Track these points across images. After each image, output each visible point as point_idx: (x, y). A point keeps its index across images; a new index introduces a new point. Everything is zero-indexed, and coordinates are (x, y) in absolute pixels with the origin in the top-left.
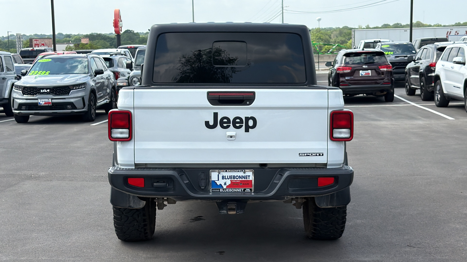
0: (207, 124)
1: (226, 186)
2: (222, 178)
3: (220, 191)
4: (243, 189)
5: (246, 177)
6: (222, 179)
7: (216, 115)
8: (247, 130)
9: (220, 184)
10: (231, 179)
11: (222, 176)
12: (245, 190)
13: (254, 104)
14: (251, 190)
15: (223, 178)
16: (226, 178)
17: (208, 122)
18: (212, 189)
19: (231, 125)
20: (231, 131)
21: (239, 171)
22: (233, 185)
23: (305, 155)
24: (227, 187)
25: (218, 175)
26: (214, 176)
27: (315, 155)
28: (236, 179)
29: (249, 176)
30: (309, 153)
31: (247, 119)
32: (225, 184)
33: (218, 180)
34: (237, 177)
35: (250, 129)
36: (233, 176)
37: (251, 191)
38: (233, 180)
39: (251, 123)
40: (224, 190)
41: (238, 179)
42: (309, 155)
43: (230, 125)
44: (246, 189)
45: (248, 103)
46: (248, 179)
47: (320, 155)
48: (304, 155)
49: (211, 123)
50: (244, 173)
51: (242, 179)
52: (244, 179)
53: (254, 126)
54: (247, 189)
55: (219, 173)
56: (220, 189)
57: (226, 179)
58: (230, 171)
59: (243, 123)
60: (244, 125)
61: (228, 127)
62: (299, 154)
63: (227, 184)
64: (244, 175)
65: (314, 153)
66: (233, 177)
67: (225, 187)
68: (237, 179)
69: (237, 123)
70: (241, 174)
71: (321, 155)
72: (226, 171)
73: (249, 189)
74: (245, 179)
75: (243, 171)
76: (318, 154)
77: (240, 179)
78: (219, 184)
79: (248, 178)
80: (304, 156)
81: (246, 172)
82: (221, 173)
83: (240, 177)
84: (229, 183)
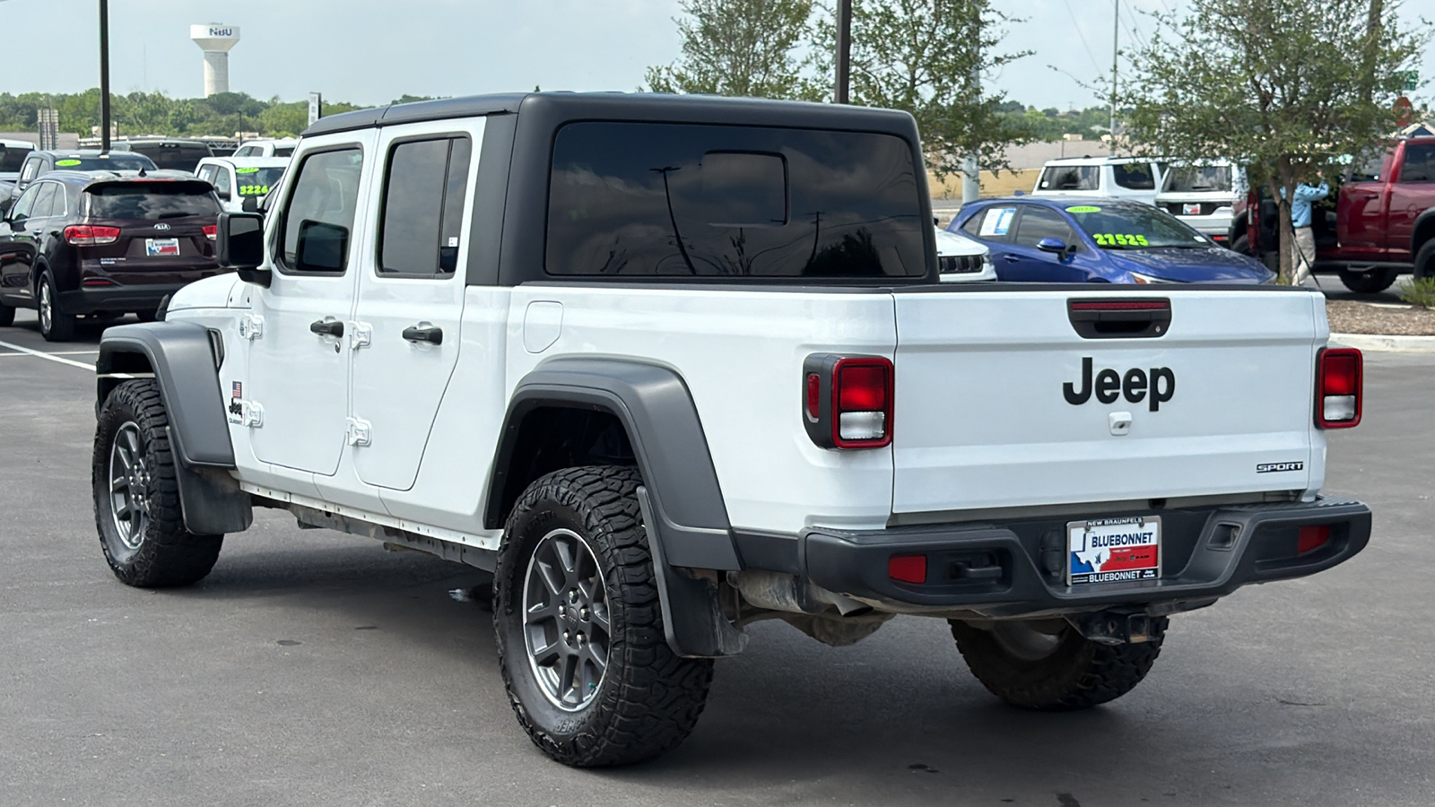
0: (1068, 388)
1: (1100, 565)
2: (1094, 542)
3: (1088, 582)
4: (1138, 572)
5: (1144, 538)
6: (1093, 546)
7: (1087, 363)
8: (1154, 407)
9: (1089, 562)
10: (1111, 545)
11: (1094, 538)
12: (1143, 572)
13: (1174, 331)
14: (1155, 571)
16: (1102, 543)
17: (1071, 384)
18: (1073, 577)
19: (1121, 391)
20: (1122, 410)
21: (1129, 522)
22: (1117, 561)
23: (1269, 468)
24: (1102, 569)
25: (1085, 535)
26: (1076, 538)
28: (1121, 546)
29: (1150, 534)
30: (1277, 464)
31: (1156, 374)
32: (1098, 560)
33: (1084, 550)
34: (1125, 539)
35: (1160, 403)
36: (1117, 536)
37: (1156, 575)
38: (1115, 546)
39: (1162, 386)
40: (1098, 578)
41: (1127, 545)
42: (1275, 470)
43: (1118, 394)
44: (1145, 570)
45: (1158, 330)
46: (1147, 544)
47: (1296, 468)
48: (1265, 469)
49: (1078, 389)
50: (1141, 525)
51: (1135, 545)
52: (1138, 544)
53: (1169, 394)
54: (1147, 572)
55: (1087, 529)
56: (1088, 575)
57: (1101, 545)
58: (1111, 522)
59: (1146, 387)
60: (1148, 390)
61: (1114, 397)
62: (1258, 466)
63: (1103, 561)
64: (1139, 531)
65: (1286, 464)
66: (1117, 540)
67: (1097, 568)
68: (1124, 544)
69: (1134, 386)
70: (1132, 529)
71: (1299, 467)
72: (1103, 524)
73: (1151, 572)
74: (1142, 544)
75: (1140, 520)
76: (1293, 465)
77: (1132, 545)
78: (1085, 562)
79: (1147, 540)
80: (1267, 471)
81: (1146, 524)
82: (1093, 529)
83: (1131, 538)
84: (1106, 556)
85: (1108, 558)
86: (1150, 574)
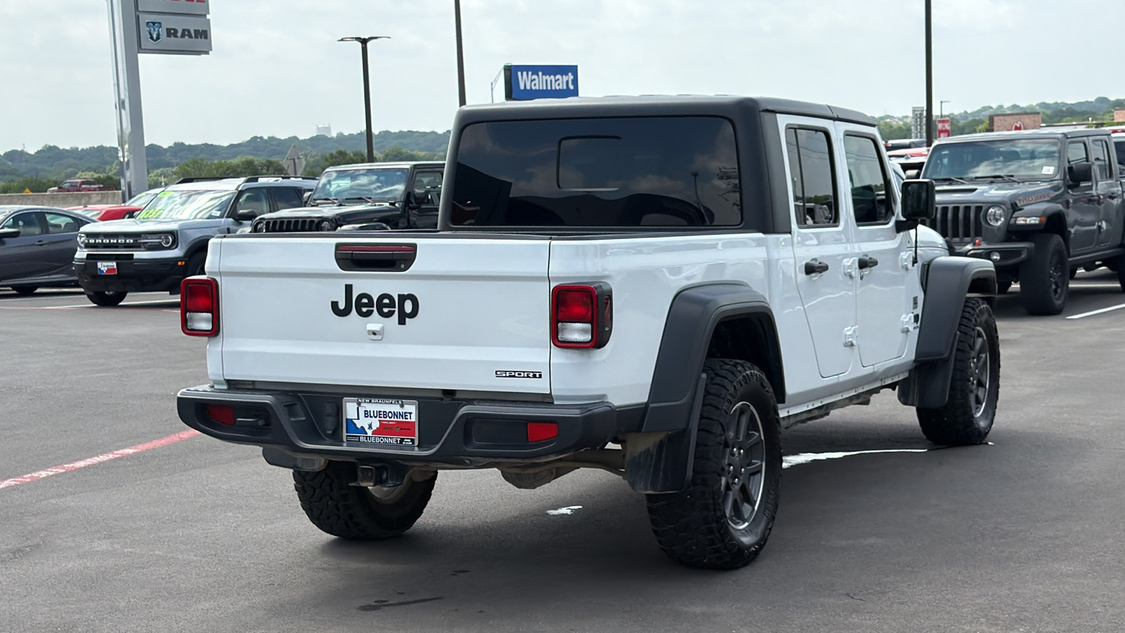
0: (334, 305)
1: (372, 430)
2: (365, 414)
3: (359, 441)
4: (399, 439)
5: (405, 416)
6: (365, 417)
7: (349, 289)
8: (402, 321)
9: (362, 427)
10: (380, 417)
11: (365, 411)
12: (402, 440)
13: (415, 268)
14: (413, 441)
15: (367, 414)
16: (372, 415)
17: (337, 303)
18: (347, 436)
19: (375, 309)
20: (375, 322)
21: (391, 403)
22: (384, 429)
23: (508, 374)
24: (374, 433)
25: (358, 408)
26: (351, 409)
27: (526, 376)
28: (388, 419)
29: (410, 413)
30: (515, 372)
31: (403, 298)
32: (370, 427)
33: (358, 419)
34: (390, 415)
35: (407, 319)
36: (384, 412)
37: (413, 443)
38: (383, 419)
39: (408, 307)
40: (366, 439)
41: (392, 419)
42: (514, 376)
43: (373, 311)
44: (404, 439)
45: (403, 266)
46: (409, 420)
47: (534, 376)
48: (504, 375)
49: (342, 306)
50: (402, 406)
51: (398, 420)
52: (401, 420)
53: (414, 314)
54: (406, 440)
55: (359, 404)
56: (359, 436)
57: (371, 417)
58: (377, 401)
59: (395, 307)
60: (397, 309)
61: (369, 314)
62: (496, 372)
63: (374, 428)
64: (401, 410)
65: (524, 372)
66: (384, 415)
67: (370, 433)
68: (390, 418)
69: (385, 306)
70: (396, 408)
71: (538, 376)
72: (370, 401)
73: (409, 440)
74: (404, 420)
75: (400, 402)
76: (532, 374)
77: (396, 419)
78: (359, 427)
79: (409, 417)
80: (506, 377)
81: (405, 406)
82: (362, 404)
83: (395, 414)
84: (376, 425)
85: (378, 426)
86: (408, 442)
